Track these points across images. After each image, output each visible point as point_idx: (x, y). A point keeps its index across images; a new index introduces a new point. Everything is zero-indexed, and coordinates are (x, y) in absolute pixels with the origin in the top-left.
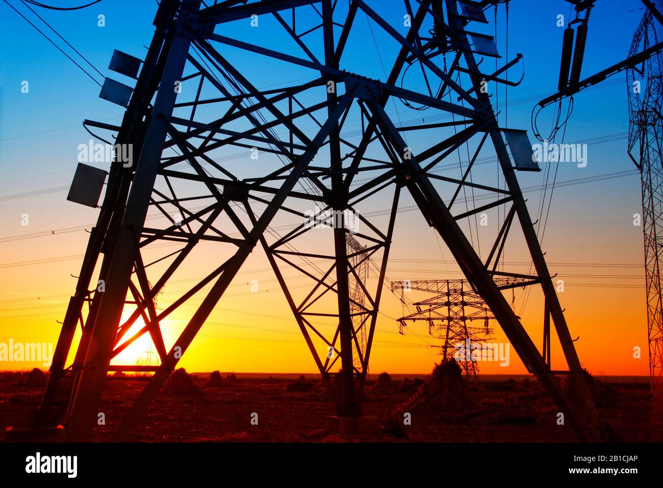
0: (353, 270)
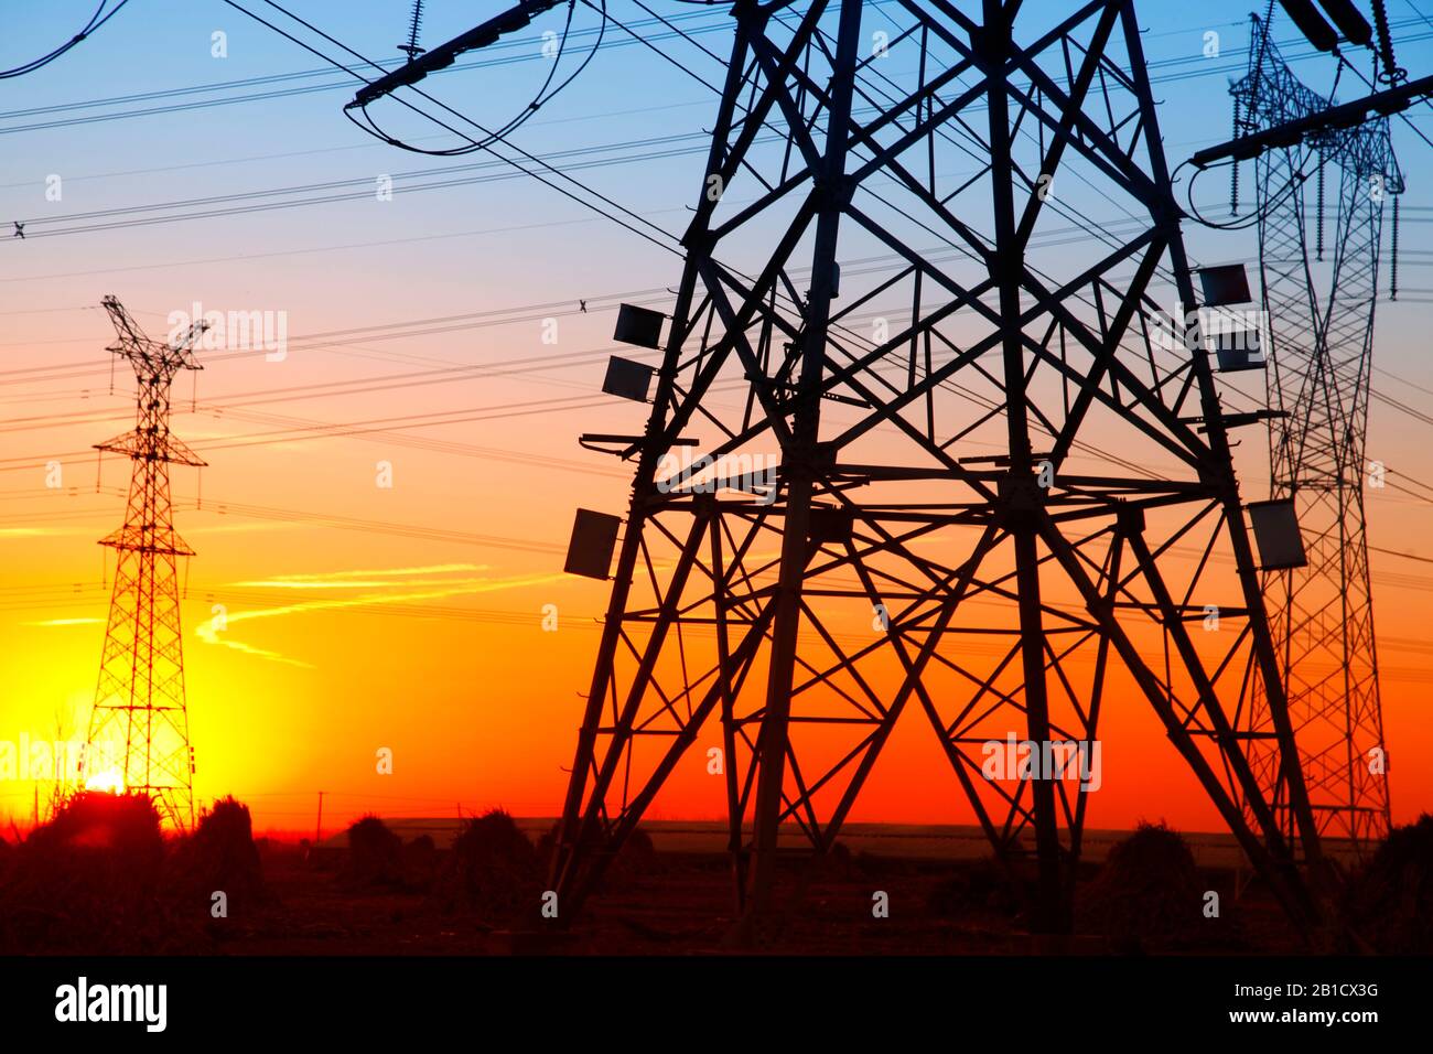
0: (1055, 662)
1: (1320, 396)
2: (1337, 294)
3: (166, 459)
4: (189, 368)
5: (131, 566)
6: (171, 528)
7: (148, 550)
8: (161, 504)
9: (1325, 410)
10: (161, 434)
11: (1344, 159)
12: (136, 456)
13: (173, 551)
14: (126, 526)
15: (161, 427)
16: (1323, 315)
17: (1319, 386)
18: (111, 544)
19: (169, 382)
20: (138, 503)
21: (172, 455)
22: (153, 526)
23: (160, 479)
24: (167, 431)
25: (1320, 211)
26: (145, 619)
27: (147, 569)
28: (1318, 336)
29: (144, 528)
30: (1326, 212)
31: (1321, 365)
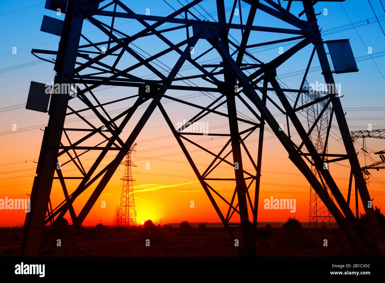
1: (319, 144)
2: (321, 127)
3: (130, 165)
4: (134, 151)
5: (126, 182)
6: (131, 177)
7: (128, 180)
8: (130, 173)
9: (321, 146)
10: (130, 161)
11: (321, 103)
12: (126, 165)
13: (132, 180)
14: (124, 176)
15: (130, 160)
16: (319, 129)
17: (319, 142)
18: (122, 179)
19: (131, 153)
20: (126, 173)
21: (131, 165)
22: (129, 176)
23: (130, 169)
24: (131, 161)
25: (317, 110)
26: (128, 191)
27: (128, 183)
28: (319, 133)
29: (127, 177)
30: (318, 110)
31: (319, 138)
